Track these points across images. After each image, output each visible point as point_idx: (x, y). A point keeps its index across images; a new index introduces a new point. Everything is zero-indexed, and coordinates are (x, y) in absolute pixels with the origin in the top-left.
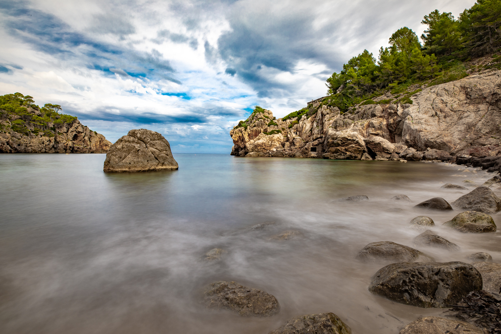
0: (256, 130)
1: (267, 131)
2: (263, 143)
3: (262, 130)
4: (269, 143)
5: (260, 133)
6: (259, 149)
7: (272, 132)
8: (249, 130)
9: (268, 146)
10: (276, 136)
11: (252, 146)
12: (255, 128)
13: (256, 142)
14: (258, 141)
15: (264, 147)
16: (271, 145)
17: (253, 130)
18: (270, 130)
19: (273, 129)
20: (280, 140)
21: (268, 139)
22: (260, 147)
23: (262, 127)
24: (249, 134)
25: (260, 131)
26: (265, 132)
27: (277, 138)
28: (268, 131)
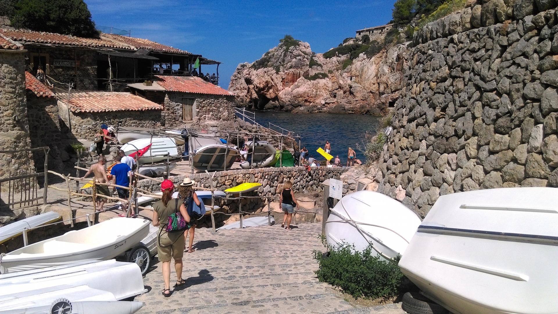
0: (294, 74)
1: (308, 75)
2: (305, 92)
3: (302, 73)
4: (314, 92)
5: (299, 77)
6: (300, 101)
7: (316, 77)
8: (282, 73)
9: (312, 97)
10: (322, 82)
11: (289, 96)
12: (291, 70)
13: (295, 91)
14: (297, 89)
15: (307, 98)
16: (317, 95)
17: (289, 73)
18: (313, 72)
19: (317, 72)
20: (327, 88)
21: (311, 86)
22: (301, 98)
23: (301, 69)
24: (283, 79)
25: (299, 74)
26: (307, 76)
27: (323, 85)
28: (310, 74)
